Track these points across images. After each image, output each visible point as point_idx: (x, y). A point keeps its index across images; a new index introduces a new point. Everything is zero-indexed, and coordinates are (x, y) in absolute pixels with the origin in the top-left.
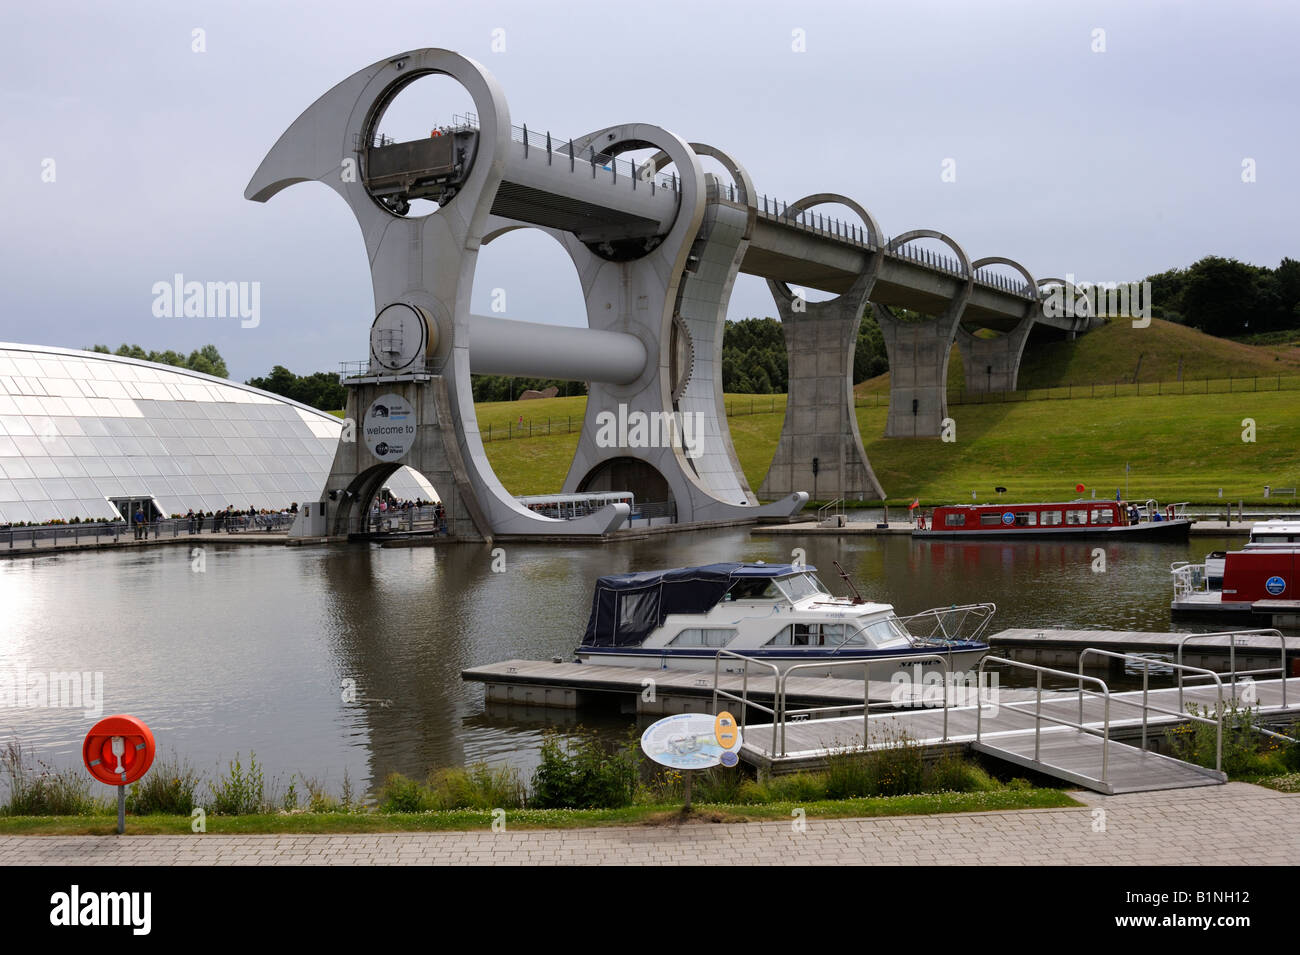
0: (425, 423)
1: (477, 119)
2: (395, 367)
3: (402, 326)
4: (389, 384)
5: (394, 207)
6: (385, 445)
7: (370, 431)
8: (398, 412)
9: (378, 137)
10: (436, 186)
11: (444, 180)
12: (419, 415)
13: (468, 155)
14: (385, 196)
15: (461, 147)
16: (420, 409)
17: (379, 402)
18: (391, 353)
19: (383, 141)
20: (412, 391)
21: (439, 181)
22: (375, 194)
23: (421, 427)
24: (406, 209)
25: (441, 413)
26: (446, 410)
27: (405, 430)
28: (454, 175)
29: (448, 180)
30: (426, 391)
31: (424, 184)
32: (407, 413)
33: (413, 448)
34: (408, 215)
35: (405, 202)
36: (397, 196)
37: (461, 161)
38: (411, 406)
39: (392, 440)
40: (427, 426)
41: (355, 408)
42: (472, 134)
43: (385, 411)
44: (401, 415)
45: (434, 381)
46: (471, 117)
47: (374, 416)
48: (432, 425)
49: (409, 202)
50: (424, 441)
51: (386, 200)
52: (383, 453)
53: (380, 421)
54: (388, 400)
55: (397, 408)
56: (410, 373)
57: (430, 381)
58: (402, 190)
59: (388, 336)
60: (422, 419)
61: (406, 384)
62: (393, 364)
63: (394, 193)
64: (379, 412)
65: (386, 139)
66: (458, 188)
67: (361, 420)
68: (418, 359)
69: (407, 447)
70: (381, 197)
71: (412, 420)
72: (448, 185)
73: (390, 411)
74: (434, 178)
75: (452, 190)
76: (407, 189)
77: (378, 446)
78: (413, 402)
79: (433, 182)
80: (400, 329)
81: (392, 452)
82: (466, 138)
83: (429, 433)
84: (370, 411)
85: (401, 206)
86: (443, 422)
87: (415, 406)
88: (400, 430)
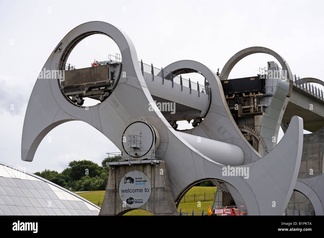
0: (156, 186)
1: (121, 57)
2: (137, 156)
3: (141, 134)
4: (135, 165)
5: (76, 101)
6: (132, 199)
7: (123, 191)
8: (139, 180)
9: (67, 65)
10: (99, 91)
11: (104, 88)
12: (153, 182)
13: (117, 75)
14: (71, 96)
15: (112, 71)
16: (153, 179)
17: (128, 175)
18: (135, 148)
19: (69, 67)
20: (148, 169)
21: (101, 88)
22: (66, 94)
23: (154, 189)
24: (82, 102)
25: (165, 181)
26: (167, 180)
27: (144, 190)
28: (109, 85)
29: (106, 88)
30: (157, 169)
31: (93, 90)
32: (145, 181)
33: (149, 200)
34: (83, 105)
35: (81, 99)
36: (78, 96)
37: (112, 79)
38: (148, 178)
39: (136, 196)
40: (157, 189)
41: (114, 179)
42: (119, 64)
43: (132, 180)
44: (142, 182)
45: (161, 164)
46: (118, 56)
47: (125, 183)
48: (160, 188)
49: (84, 99)
50: (156, 197)
51: (71, 98)
52: (131, 203)
53: (129, 186)
54: (133, 174)
55: (139, 178)
56: (147, 159)
57: (159, 164)
58: (81, 92)
59: (133, 139)
60: (154, 184)
61: (145, 165)
62: (136, 154)
63: (77, 94)
64: (128, 181)
65: (71, 66)
66: (110, 92)
67: (117, 185)
68: (150, 152)
69: (145, 200)
70: (68, 96)
71: (148, 185)
72: (105, 91)
73: (135, 180)
74: (99, 87)
75: (107, 93)
76: (84, 92)
77: (128, 200)
78: (149, 175)
79: (98, 89)
80: (140, 135)
81: (136, 202)
82: (115, 67)
83: (158, 192)
84: (123, 180)
85: (79, 100)
86: (166, 186)
87: (150, 177)
88: (141, 191)
